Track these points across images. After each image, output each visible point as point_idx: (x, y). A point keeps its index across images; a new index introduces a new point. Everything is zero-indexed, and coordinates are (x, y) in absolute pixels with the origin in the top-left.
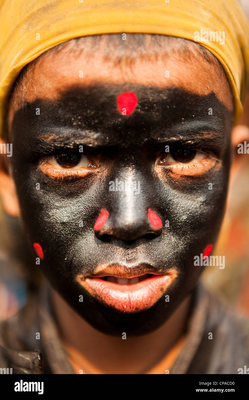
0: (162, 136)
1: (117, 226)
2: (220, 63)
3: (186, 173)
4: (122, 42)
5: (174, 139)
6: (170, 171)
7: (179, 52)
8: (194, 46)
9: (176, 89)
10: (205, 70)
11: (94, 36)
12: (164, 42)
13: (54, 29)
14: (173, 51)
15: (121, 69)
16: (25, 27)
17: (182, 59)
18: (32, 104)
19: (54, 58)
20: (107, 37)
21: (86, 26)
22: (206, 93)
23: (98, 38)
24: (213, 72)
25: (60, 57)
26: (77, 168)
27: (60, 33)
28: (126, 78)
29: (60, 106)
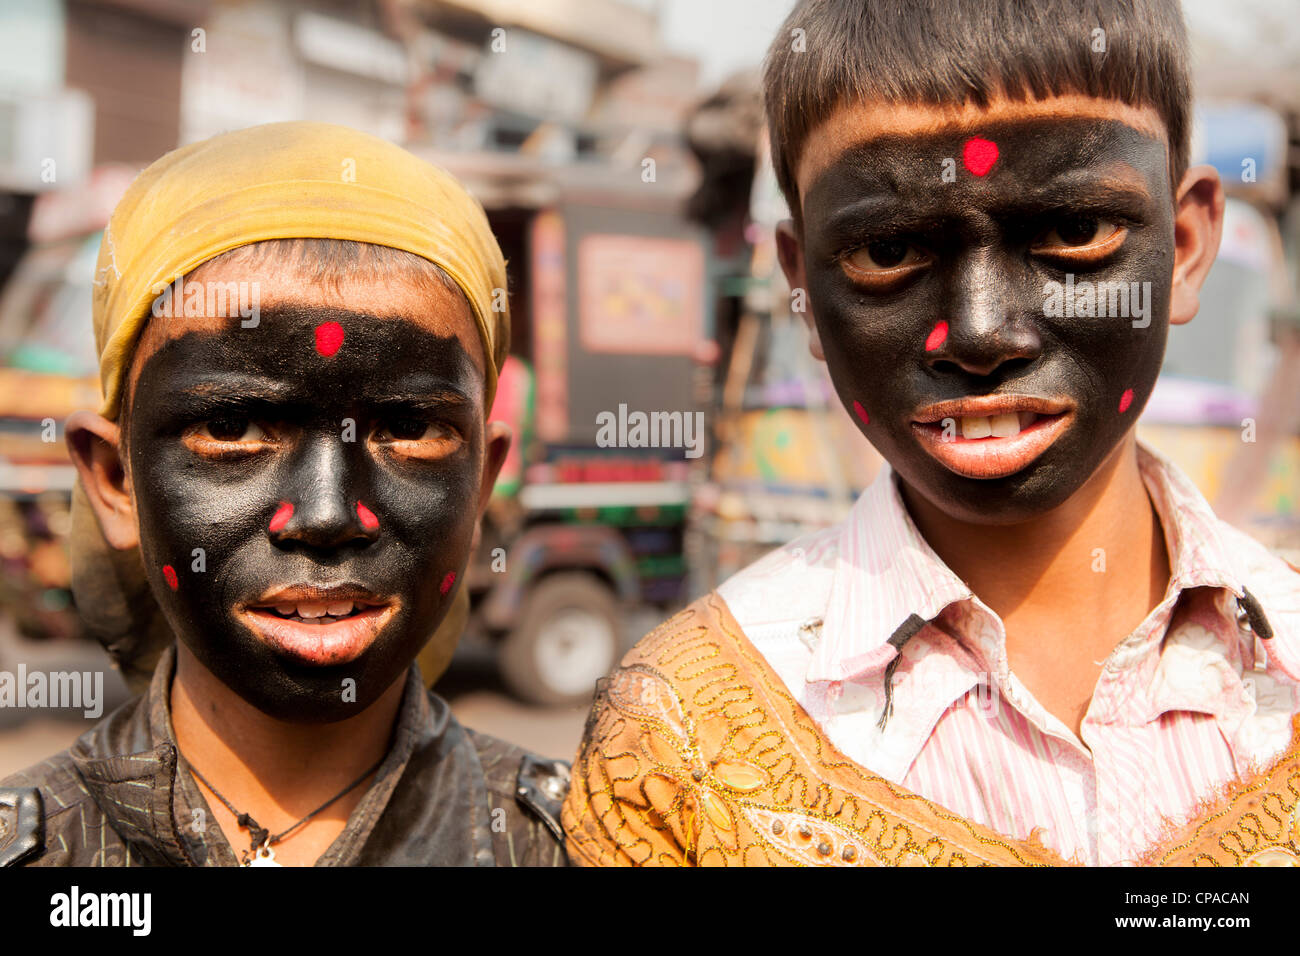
0: (383, 391)
1: (309, 524)
2: (466, 296)
3: (415, 455)
4: (324, 253)
5: (399, 397)
6: (391, 449)
7: (407, 270)
8: (428, 267)
9: (402, 322)
10: (445, 301)
11: (281, 240)
12: (385, 255)
13: (221, 231)
14: (400, 270)
15: (322, 287)
16: (173, 232)
17: (412, 282)
18: (178, 341)
19: (220, 268)
20: (301, 242)
21: (273, 227)
22: (446, 335)
23: (289, 243)
24: (455, 306)
25: (230, 268)
26: (244, 439)
27: (230, 236)
28: (330, 303)
29: (225, 339)
